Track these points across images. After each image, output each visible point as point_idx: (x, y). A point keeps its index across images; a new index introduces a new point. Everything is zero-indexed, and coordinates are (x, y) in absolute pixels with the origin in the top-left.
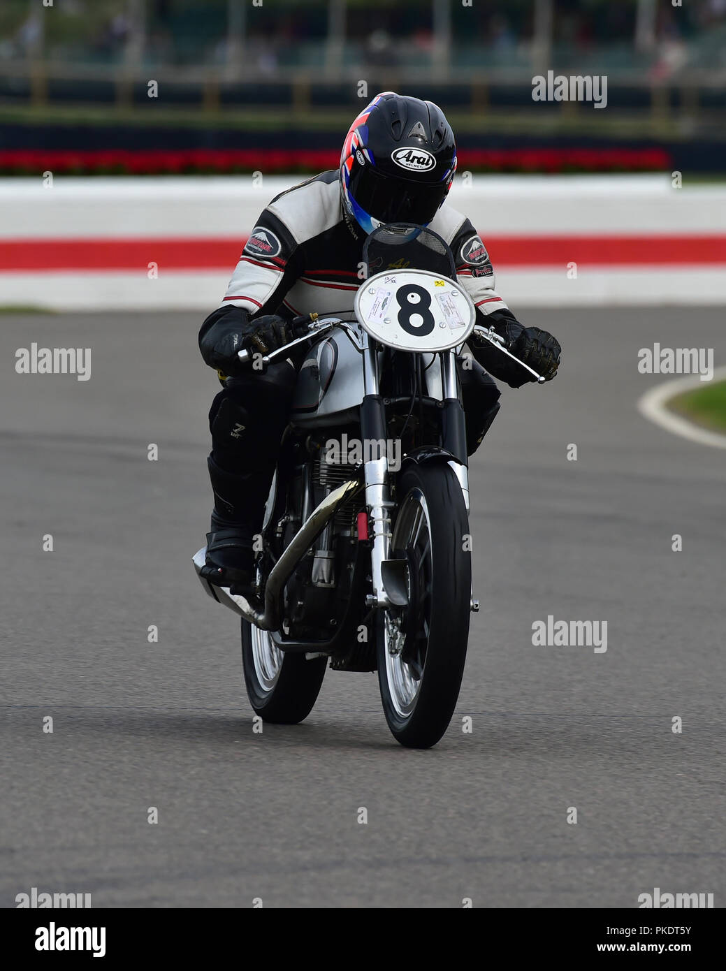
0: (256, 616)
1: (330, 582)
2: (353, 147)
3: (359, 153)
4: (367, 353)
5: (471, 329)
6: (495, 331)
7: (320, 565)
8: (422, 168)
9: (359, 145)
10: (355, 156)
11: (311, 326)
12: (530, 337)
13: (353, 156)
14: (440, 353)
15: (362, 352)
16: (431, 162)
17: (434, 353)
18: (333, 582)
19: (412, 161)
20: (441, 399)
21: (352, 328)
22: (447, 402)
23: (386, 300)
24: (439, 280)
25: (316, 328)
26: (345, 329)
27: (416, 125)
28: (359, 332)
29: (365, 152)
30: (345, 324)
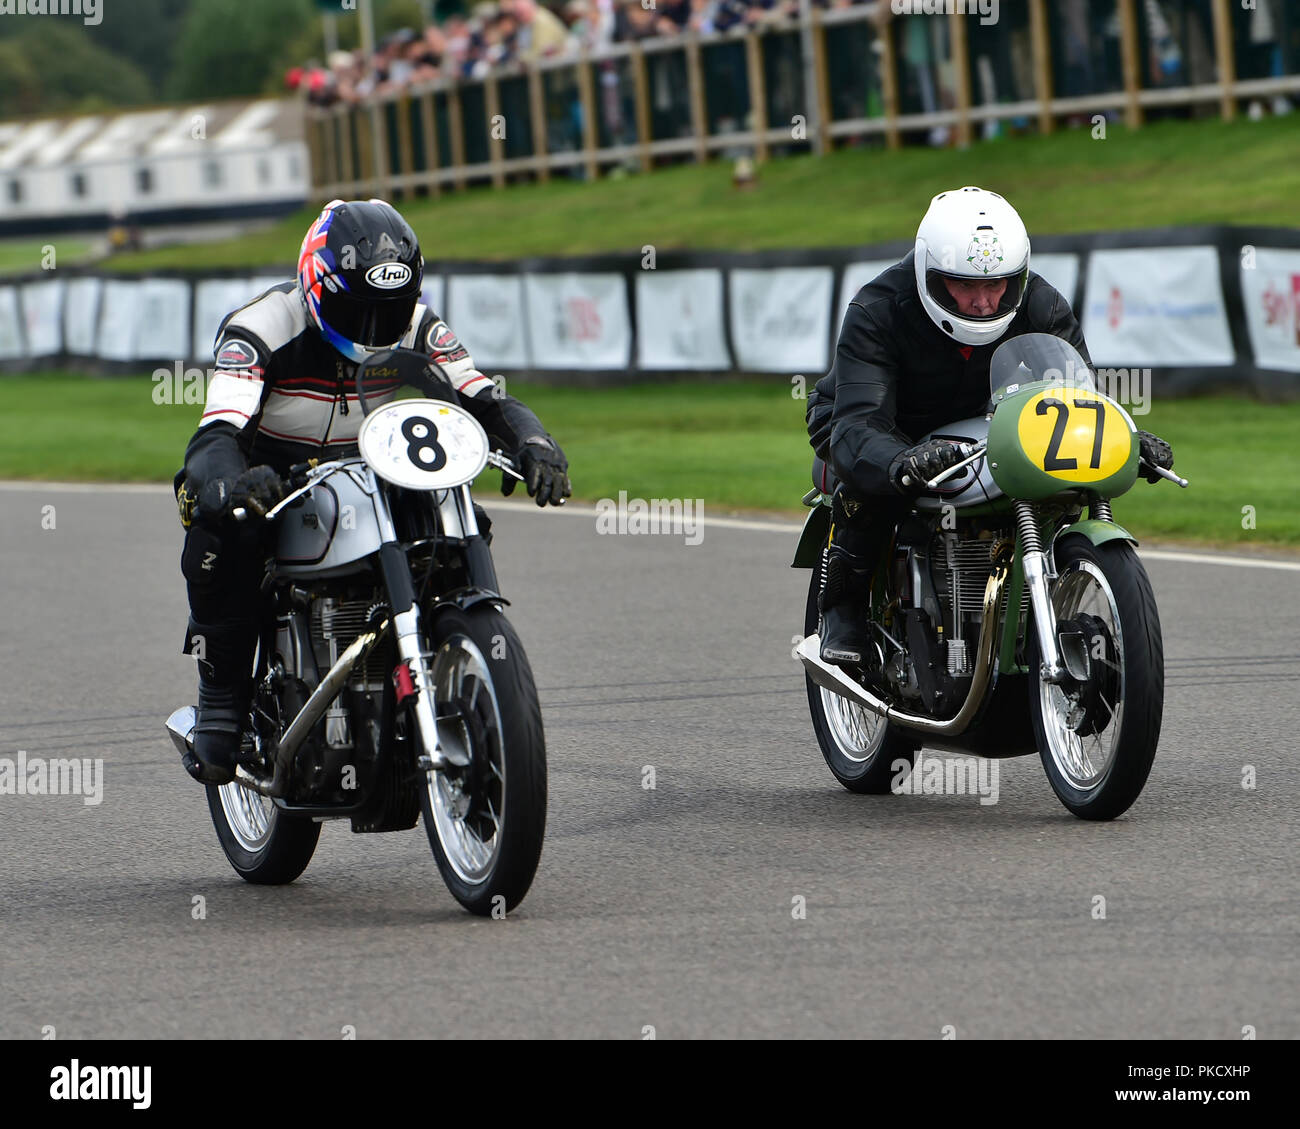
0: (256, 782)
1: (347, 742)
2: (318, 275)
3: (327, 280)
4: (377, 497)
5: (486, 457)
6: (503, 455)
7: (335, 723)
8: (400, 282)
9: (325, 272)
10: (323, 283)
11: (309, 473)
12: (536, 458)
13: (320, 284)
14: (453, 489)
15: (371, 495)
16: (406, 273)
17: (448, 489)
18: (351, 742)
19: (389, 278)
20: (462, 537)
21: (355, 469)
22: (469, 539)
23: (391, 437)
24: (443, 408)
25: (317, 475)
26: (347, 472)
27: (382, 239)
28: (363, 474)
29: (335, 278)
30: (347, 468)
